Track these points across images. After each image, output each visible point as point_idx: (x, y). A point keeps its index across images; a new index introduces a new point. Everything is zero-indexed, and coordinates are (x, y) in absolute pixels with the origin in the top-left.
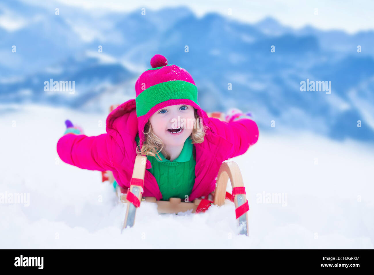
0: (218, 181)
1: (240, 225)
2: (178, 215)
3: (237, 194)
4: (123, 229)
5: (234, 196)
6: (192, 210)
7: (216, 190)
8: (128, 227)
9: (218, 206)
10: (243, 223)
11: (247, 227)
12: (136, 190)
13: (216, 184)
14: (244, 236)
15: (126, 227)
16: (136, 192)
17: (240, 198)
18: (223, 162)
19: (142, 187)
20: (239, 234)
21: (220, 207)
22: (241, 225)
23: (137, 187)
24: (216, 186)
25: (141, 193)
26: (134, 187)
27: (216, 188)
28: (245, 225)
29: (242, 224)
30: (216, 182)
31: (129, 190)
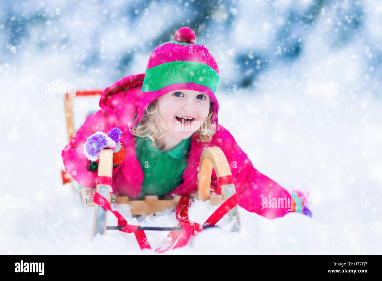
0: (200, 171)
1: (230, 221)
2: (156, 216)
3: (224, 184)
4: (92, 237)
5: (221, 188)
6: (172, 208)
7: (198, 182)
8: (98, 234)
9: (202, 201)
10: (234, 218)
11: (239, 222)
12: (103, 190)
13: (198, 175)
14: (237, 233)
15: (95, 235)
16: (104, 192)
17: (228, 189)
18: (204, 149)
19: (111, 185)
20: (230, 232)
21: (205, 202)
22: (232, 221)
23: (105, 187)
24: (199, 178)
25: (110, 193)
26: (101, 187)
27: (199, 180)
28: (237, 220)
29: (232, 219)
30: (197, 173)
31: (96, 190)
